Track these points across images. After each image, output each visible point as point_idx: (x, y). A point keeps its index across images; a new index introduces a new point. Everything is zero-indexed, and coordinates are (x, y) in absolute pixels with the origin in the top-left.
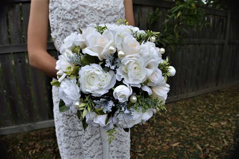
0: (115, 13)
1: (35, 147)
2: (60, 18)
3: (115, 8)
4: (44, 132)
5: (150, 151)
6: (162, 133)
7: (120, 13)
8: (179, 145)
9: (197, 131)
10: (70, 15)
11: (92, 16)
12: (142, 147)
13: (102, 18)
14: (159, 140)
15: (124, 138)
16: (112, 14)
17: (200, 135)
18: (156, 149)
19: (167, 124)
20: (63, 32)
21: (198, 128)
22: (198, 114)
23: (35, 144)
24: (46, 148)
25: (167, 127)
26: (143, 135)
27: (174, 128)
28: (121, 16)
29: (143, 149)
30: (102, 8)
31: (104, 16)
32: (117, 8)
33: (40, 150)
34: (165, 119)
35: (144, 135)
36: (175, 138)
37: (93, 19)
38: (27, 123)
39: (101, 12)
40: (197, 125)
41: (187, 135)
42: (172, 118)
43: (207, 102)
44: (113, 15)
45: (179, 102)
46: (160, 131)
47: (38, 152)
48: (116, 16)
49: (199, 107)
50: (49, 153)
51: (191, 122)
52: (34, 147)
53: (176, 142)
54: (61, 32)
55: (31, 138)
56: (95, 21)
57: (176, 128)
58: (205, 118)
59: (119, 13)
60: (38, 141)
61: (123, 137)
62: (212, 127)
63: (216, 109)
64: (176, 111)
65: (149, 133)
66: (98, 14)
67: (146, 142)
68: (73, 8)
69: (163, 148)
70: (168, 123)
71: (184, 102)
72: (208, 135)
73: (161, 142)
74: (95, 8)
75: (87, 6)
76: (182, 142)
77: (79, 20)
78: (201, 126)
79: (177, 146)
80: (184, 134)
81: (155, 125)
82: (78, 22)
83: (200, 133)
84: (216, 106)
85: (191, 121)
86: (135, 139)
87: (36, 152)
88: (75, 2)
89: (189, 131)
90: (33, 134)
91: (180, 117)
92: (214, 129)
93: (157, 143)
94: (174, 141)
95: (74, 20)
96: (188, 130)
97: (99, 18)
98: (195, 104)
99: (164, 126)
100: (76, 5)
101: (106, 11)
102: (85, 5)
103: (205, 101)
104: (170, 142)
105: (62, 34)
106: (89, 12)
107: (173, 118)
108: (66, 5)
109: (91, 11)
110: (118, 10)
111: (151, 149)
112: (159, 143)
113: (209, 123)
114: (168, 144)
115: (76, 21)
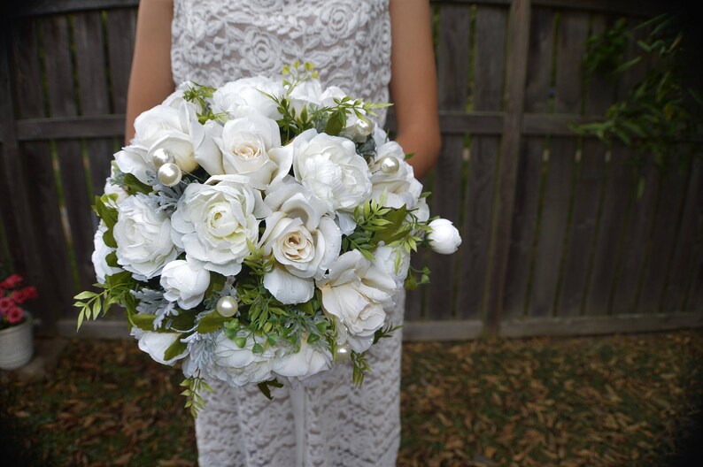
0: (334, 41)
3: (335, 27)
6: (579, 424)
7: (351, 42)
10: (203, 51)
11: (261, 52)
12: (494, 455)
13: (291, 57)
14: (558, 446)
15: (369, 417)
16: (325, 44)
19: (606, 401)
25: (602, 409)
26: (513, 418)
27: (622, 419)
28: (355, 51)
29: (497, 461)
30: (293, 29)
31: (299, 53)
32: (340, 25)
34: (601, 383)
35: (516, 421)
36: (611, 451)
37: (264, 61)
39: (287, 42)
42: (629, 385)
44: (328, 48)
45: (670, 336)
46: (573, 417)
48: (336, 51)
56: (270, 68)
57: (628, 419)
59: (347, 42)
61: (364, 413)
64: (649, 365)
65: (534, 415)
66: (281, 47)
67: (514, 443)
68: (210, 32)
70: (608, 399)
71: (687, 340)
73: (562, 453)
74: (270, 29)
75: (248, 25)
77: (226, 67)
81: (562, 395)
82: (224, 70)
86: (484, 427)
88: (218, 17)
91: (657, 385)
93: (547, 453)
94: (604, 461)
95: (213, 66)
97: (284, 58)
99: (590, 405)
100: (217, 25)
101: (305, 38)
102: (243, 22)
104: (592, 460)
106: (254, 43)
107: (633, 386)
108: (196, 25)
109: (258, 38)
110: (344, 33)
112: (554, 456)
115: (218, 69)
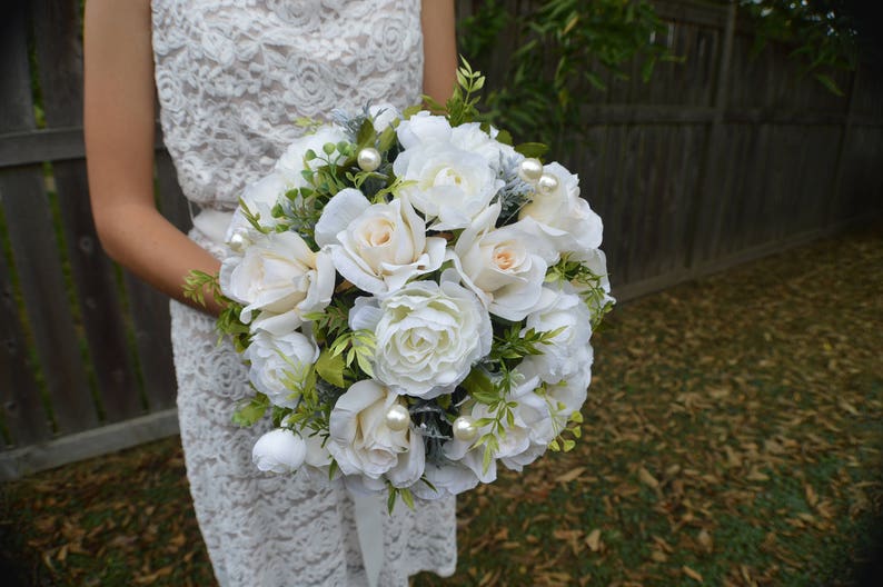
0: (390, 66)
1: (61, 536)
2: (195, 91)
3: (389, 49)
4: (85, 476)
5: (487, 506)
7: (406, 65)
8: (582, 475)
9: (634, 425)
10: (233, 79)
11: (309, 82)
13: (344, 87)
16: (382, 70)
17: (648, 438)
18: (507, 495)
20: (211, 139)
21: (637, 413)
22: (631, 368)
23: (59, 526)
24: (107, 534)
28: (409, 74)
30: (345, 53)
31: (353, 82)
32: (394, 47)
33: (86, 543)
36: (565, 455)
37: (312, 94)
38: (17, 447)
39: (340, 69)
40: (634, 404)
41: (606, 441)
43: (659, 323)
44: (383, 74)
47: (77, 554)
48: (392, 77)
49: (632, 343)
50: (121, 554)
51: (611, 395)
52: (57, 535)
53: (572, 468)
54: (202, 139)
55: (39, 504)
56: (321, 101)
58: (657, 378)
59: (402, 65)
60: (68, 514)
62: (681, 409)
63: (689, 346)
66: (333, 76)
68: (242, 57)
69: (532, 493)
72: (673, 436)
74: (318, 54)
75: (290, 47)
76: (592, 465)
77: (265, 100)
78: (647, 406)
79: (575, 480)
80: (596, 439)
82: (261, 106)
83: (646, 431)
84: (689, 335)
85: (611, 390)
87: (69, 553)
88: (250, 35)
89: (610, 428)
90: (42, 486)
92: (691, 412)
94: (562, 465)
95: (247, 99)
96: (605, 423)
97: (336, 88)
98: (620, 331)
100: (252, 47)
101: (359, 63)
102: (284, 43)
103: (652, 321)
104: (552, 469)
105: (205, 146)
106: (300, 71)
108: (218, 44)
109: (304, 65)
110: (399, 55)
111: (491, 498)
113: (674, 395)
114: (545, 477)
115: (254, 104)
